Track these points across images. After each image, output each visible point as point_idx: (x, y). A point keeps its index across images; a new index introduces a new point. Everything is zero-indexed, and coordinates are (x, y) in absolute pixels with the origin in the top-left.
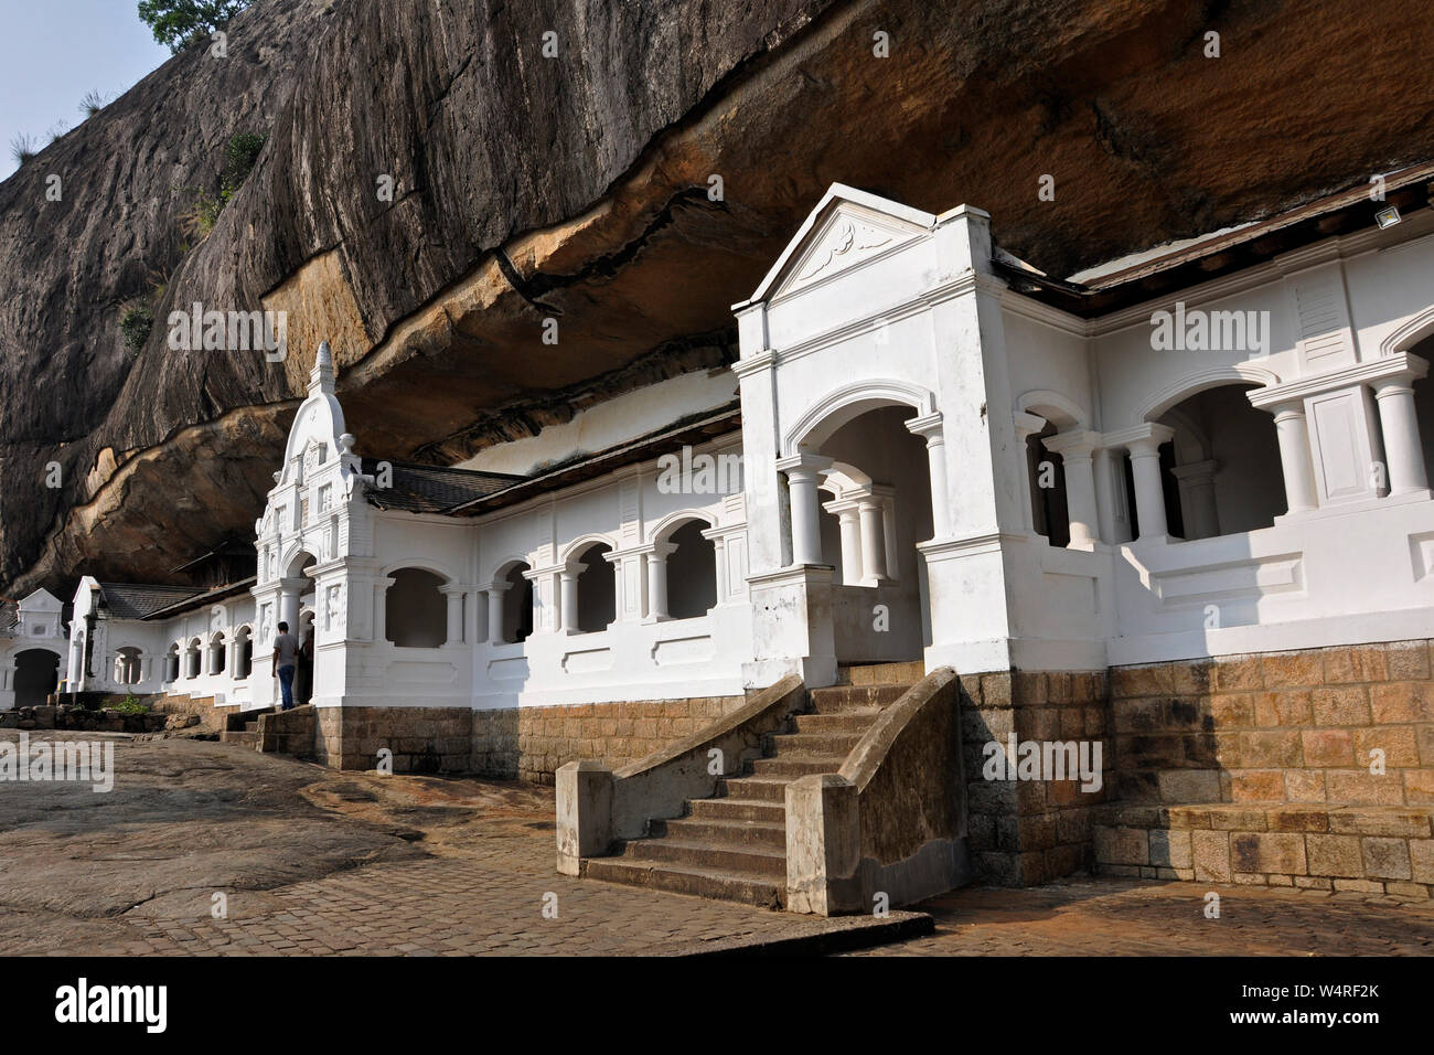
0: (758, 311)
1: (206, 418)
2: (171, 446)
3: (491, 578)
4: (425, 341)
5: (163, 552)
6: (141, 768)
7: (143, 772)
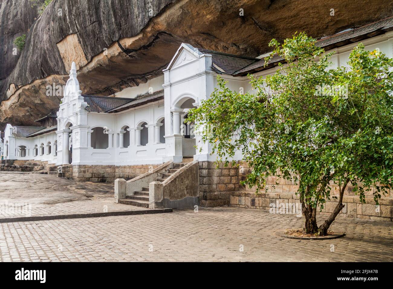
0: (168, 72)
1: (43, 77)
2: (33, 84)
3: (120, 130)
4: (102, 62)
5: (32, 115)
6: (26, 181)
7: (27, 182)
